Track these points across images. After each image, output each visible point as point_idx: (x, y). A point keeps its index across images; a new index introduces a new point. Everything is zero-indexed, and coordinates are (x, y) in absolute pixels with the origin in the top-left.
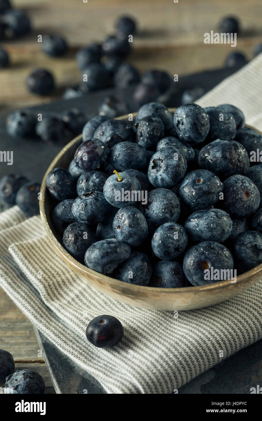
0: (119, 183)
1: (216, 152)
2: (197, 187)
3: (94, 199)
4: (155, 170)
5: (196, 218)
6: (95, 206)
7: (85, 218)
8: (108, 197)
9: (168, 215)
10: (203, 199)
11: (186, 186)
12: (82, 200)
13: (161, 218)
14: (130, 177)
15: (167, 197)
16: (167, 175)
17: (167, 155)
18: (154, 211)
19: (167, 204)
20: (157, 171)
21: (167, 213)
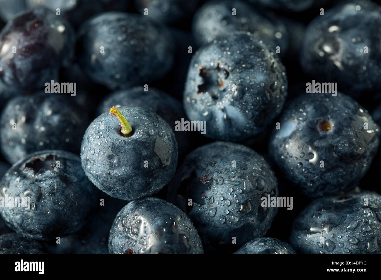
0: (126, 139)
1: (356, 43)
2: (323, 144)
3: (58, 179)
4: (206, 96)
5: (325, 224)
6: (63, 198)
7: (35, 227)
8: (97, 177)
9: (252, 220)
10: (339, 172)
11: (290, 137)
12: (27, 182)
13: (235, 227)
14: (152, 122)
15: (248, 171)
16: (243, 110)
17: (240, 60)
18: (216, 209)
19: (251, 191)
20: (215, 98)
21: (251, 214)
